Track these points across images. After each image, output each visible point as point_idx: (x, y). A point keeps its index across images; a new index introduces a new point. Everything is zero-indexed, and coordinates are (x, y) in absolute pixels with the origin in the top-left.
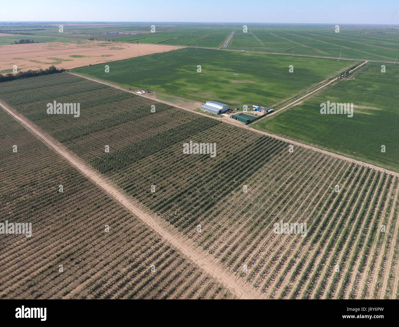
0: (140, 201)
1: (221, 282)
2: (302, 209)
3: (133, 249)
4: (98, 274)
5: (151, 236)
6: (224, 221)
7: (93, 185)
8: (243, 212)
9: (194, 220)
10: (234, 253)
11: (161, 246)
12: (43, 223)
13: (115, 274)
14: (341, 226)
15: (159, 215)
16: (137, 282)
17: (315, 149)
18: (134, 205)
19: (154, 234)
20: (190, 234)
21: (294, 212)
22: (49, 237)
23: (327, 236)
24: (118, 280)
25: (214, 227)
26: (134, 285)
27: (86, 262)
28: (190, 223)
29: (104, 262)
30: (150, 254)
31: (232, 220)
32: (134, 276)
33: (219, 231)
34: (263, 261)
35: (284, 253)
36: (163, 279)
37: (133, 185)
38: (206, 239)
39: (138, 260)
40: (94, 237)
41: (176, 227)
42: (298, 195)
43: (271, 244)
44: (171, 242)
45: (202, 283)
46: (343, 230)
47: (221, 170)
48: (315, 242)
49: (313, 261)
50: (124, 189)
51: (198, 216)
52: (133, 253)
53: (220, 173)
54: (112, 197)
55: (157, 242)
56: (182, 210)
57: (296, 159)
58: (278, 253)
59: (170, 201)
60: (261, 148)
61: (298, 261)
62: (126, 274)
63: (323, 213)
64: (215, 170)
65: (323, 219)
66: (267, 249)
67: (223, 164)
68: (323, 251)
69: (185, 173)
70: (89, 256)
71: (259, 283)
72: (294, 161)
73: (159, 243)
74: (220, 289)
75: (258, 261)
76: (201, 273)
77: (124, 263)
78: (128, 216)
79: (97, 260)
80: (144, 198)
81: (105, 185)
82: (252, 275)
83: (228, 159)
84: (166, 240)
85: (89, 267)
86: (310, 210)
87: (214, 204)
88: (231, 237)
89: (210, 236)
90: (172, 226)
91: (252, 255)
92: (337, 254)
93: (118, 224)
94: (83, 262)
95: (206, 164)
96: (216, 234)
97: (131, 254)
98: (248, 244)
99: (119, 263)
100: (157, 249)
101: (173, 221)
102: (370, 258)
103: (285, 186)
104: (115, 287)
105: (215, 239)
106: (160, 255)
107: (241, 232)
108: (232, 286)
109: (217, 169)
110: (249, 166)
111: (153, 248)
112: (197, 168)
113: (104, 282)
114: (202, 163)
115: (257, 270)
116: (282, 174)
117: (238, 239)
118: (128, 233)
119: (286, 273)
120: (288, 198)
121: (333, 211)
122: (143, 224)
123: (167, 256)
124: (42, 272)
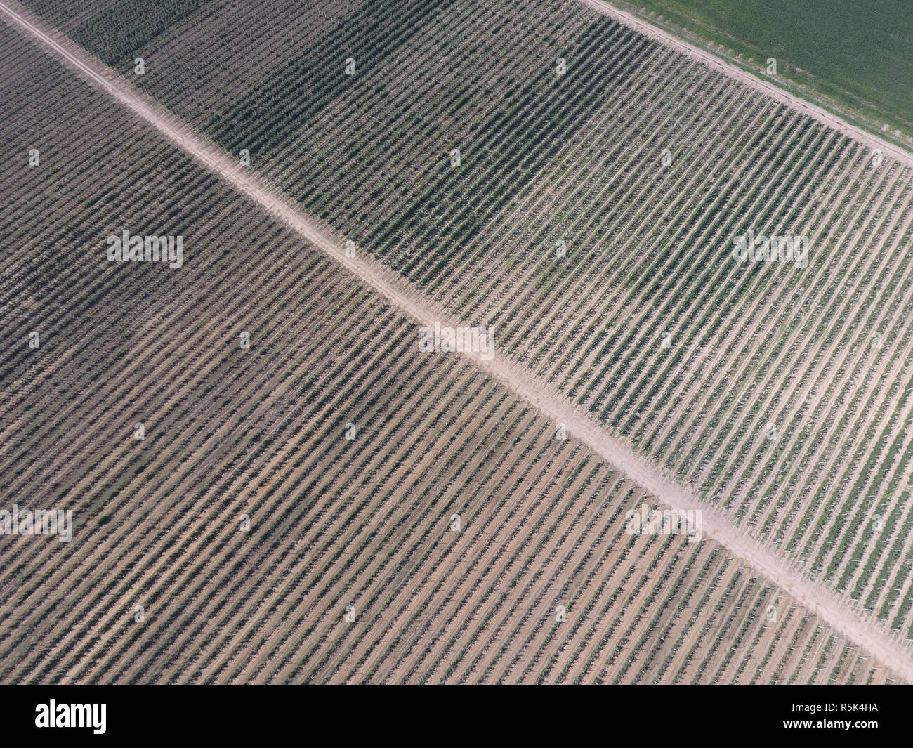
0: (338, 229)
1: (488, 370)
2: (642, 232)
3: (346, 325)
4: (302, 368)
5: (370, 301)
6: (495, 265)
7: (232, 194)
8: (532, 245)
9: (442, 266)
10: (512, 324)
11: (391, 318)
12: (175, 284)
13: (328, 366)
14: (701, 266)
15: (377, 258)
16: (364, 377)
17: (714, 62)
18: (328, 238)
19: (376, 297)
20: (437, 293)
21: (625, 241)
22: (197, 311)
23: (671, 286)
24: (334, 375)
25: (479, 279)
26: (360, 380)
27: (276, 350)
28: (436, 271)
29: (305, 350)
30: (376, 333)
31: (511, 262)
32: (357, 368)
33: (488, 286)
34: (555, 336)
35: (592, 320)
36: (402, 370)
37: (313, 190)
38: (465, 301)
39: (358, 343)
40: (275, 307)
41: (412, 281)
42: (642, 200)
43: (574, 305)
44: (406, 310)
45: (461, 374)
46: (702, 274)
47: (492, 141)
48: (647, 298)
49: (635, 331)
50: (299, 201)
51: (451, 256)
52: (348, 331)
53: (491, 148)
54: (281, 222)
55: (383, 310)
56: (419, 246)
57: (662, 96)
58: (583, 321)
59: (396, 227)
60: (590, 64)
61: (612, 332)
62: (344, 365)
63: (679, 239)
64: (480, 140)
65: (675, 253)
66: (565, 316)
67: (499, 122)
68: (656, 314)
69: (417, 152)
70: (277, 341)
71: (546, 369)
72: (656, 103)
73: (387, 314)
74: (487, 380)
75: (548, 335)
76: (459, 359)
77: (337, 350)
78: (322, 264)
79: (294, 347)
80: (342, 221)
81: (258, 191)
82: (537, 358)
83: (510, 105)
84: (398, 307)
85: (284, 358)
86: (656, 235)
87: (478, 229)
88: (508, 296)
89: (471, 295)
90: (405, 280)
91: (540, 327)
92: (676, 319)
93: (309, 281)
94: (273, 352)
95: (460, 123)
96: (482, 292)
97: (345, 334)
98: (535, 307)
99: (329, 350)
100: (385, 323)
101: (406, 269)
102: (726, 323)
103: (621, 177)
104: (333, 385)
105: (480, 301)
106: (391, 333)
107: (525, 285)
108: (504, 376)
109: (485, 136)
110: (554, 124)
111: (379, 321)
112: (441, 134)
113: (315, 380)
114: (452, 119)
115: (545, 350)
116: (623, 146)
117: (519, 299)
118: (331, 296)
119: (588, 352)
120: (621, 208)
121: (697, 235)
122: (353, 278)
123: (404, 335)
124: (215, 369)
